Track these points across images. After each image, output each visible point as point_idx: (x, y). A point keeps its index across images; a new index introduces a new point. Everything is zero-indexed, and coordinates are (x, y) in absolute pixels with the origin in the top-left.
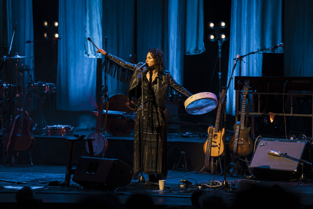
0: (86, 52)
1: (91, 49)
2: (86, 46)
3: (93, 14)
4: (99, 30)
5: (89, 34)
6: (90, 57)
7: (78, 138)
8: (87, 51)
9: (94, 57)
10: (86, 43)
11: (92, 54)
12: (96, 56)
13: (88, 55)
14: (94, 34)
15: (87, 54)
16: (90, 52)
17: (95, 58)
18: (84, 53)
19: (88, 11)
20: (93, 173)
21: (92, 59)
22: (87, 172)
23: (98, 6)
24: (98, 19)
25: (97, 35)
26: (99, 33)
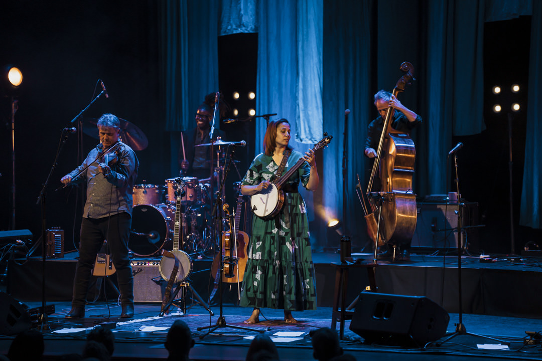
0: (297, 136)
1: (305, 131)
2: (298, 126)
3: (309, 78)
4: (317, 102)
5: (303, 108)
6: (303, 142)
7: (352, 263)
8: (299, 134)
9: (310, 142)
10: (297, 122)
11: (307, 137)
12: (312, 141)
13: (301, 140)
14: (310, 108)
15: (299, 139)
16: (303, 136)
17: (311, 144)
18: (296, 137)
19: (301, 74)
20: (385, 318)
21: (306, 145)
22: (374, 317)
23: (315, 67)
24: (316, 86)
25: (315, 109)
26: (317, 107)
